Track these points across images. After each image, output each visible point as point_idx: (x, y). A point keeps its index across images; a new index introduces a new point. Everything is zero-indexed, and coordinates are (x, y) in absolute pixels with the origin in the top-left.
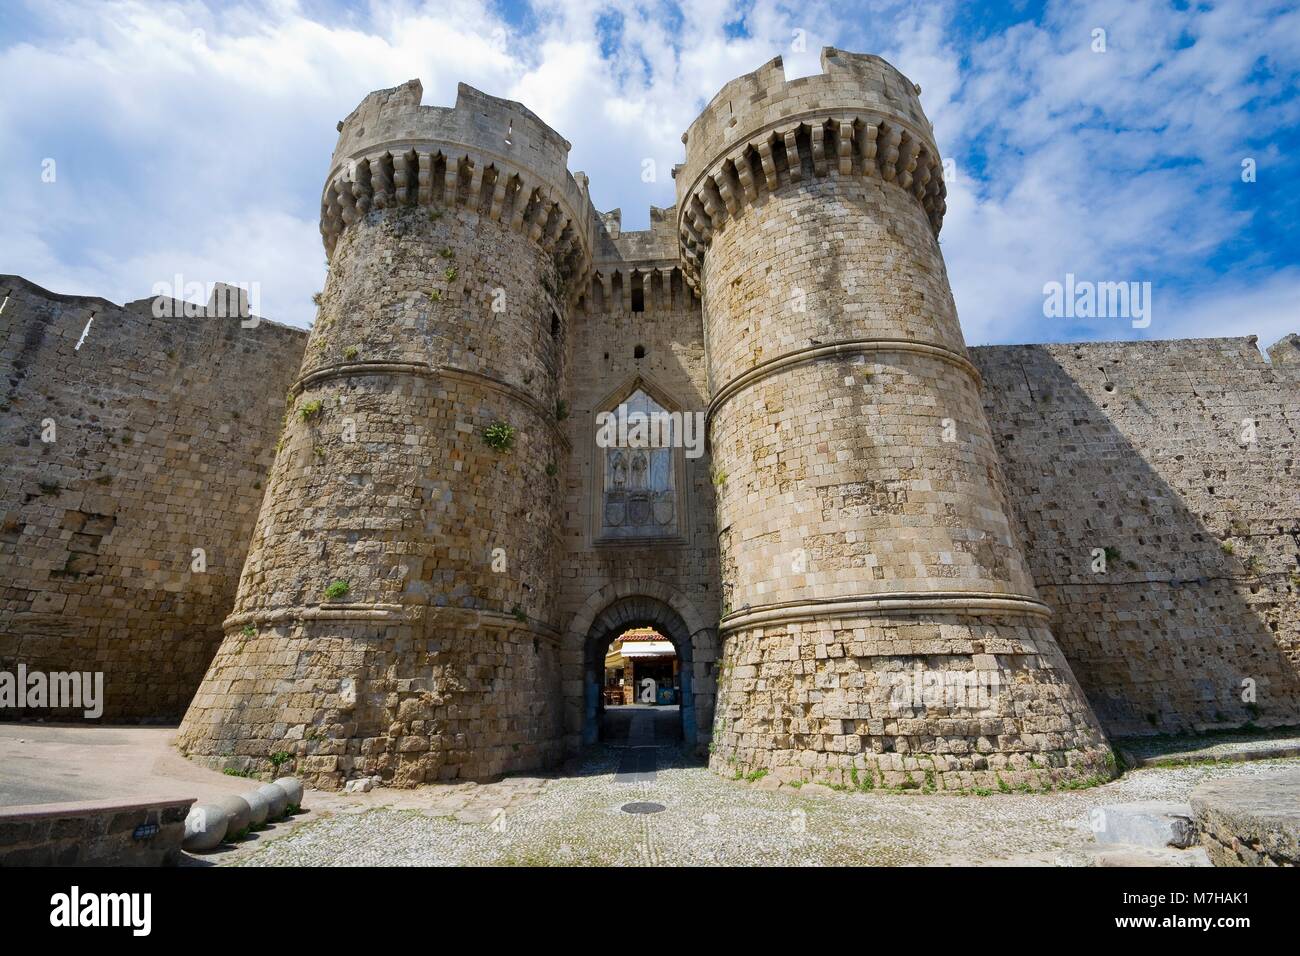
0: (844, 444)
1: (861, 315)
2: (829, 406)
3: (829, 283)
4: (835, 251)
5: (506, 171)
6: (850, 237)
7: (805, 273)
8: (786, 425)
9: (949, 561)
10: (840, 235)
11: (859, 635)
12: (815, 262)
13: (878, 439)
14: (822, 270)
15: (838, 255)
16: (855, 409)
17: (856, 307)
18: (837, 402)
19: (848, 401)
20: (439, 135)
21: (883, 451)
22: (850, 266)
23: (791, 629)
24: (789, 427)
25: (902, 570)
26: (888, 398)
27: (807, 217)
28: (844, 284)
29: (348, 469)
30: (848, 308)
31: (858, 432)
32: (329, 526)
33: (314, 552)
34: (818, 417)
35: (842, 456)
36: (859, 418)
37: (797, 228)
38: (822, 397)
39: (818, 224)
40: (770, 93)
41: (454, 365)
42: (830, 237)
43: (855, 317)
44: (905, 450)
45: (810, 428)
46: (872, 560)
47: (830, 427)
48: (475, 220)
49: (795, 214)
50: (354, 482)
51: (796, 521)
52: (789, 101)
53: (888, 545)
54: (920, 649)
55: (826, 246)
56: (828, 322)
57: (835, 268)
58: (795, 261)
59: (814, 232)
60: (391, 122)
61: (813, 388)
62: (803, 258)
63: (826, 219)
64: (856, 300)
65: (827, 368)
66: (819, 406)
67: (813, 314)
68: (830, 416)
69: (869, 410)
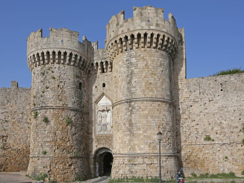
0: (128, 123)
1: (135, 91)
2: (126, 114)
3: (129, 82)
4: (132, 73)
5: (63, 52)
6: (135, 69)
7: (125, 79)
8: (119, 118)
9: (143, 147)
10: (133, 68)
11: (126, 160)
12: (127, 76)
13: (134, 122)
14: (129, 78)
15: (132, 74)
16: (131, 115)
17: (134, 89)
18: (128, 113)
19: (130, 113)
20: (47, 46)
21: (134, 125)
22: (134, 77)
23: (118, 158)
25: (134, 149)
26: (137, 112)
27: (127, 62)
28: (132, 83)
29: (42, 130)
30: (133, 89)
31: (130, 120)
32: (42, 140)
33: (40, 145)
34: (124, 117)
35: (127, 125)
36: (131, 117)
37: (125, 65)
38: (125, 112)
39: (129, 65)
40: (120, 24)
41: (58, 105)
42: (131, 69)
43: (133, 92)
44: (139, 124)
45: (123, 119)
46: (129, 147)
47: (126, 119)
48: (57, 66)
49: (125, 61)
50: (44, 132)
51: (120, 138)
52: (123, 27)
53: (132, 144)
54: (134, 163)
55: (130, 71)
56: (128, 93)
57: (131, 78)
58: (124, 75)
59: (128, 67)
60: (37, 43)
61: (124, 110)
62: (126, 75)
63: (131, 63)
64: (134, 87)
65: (127, 105)
66: (125, 114)
67: (126, 91)
68: (126, 116)
69: (133, 115)
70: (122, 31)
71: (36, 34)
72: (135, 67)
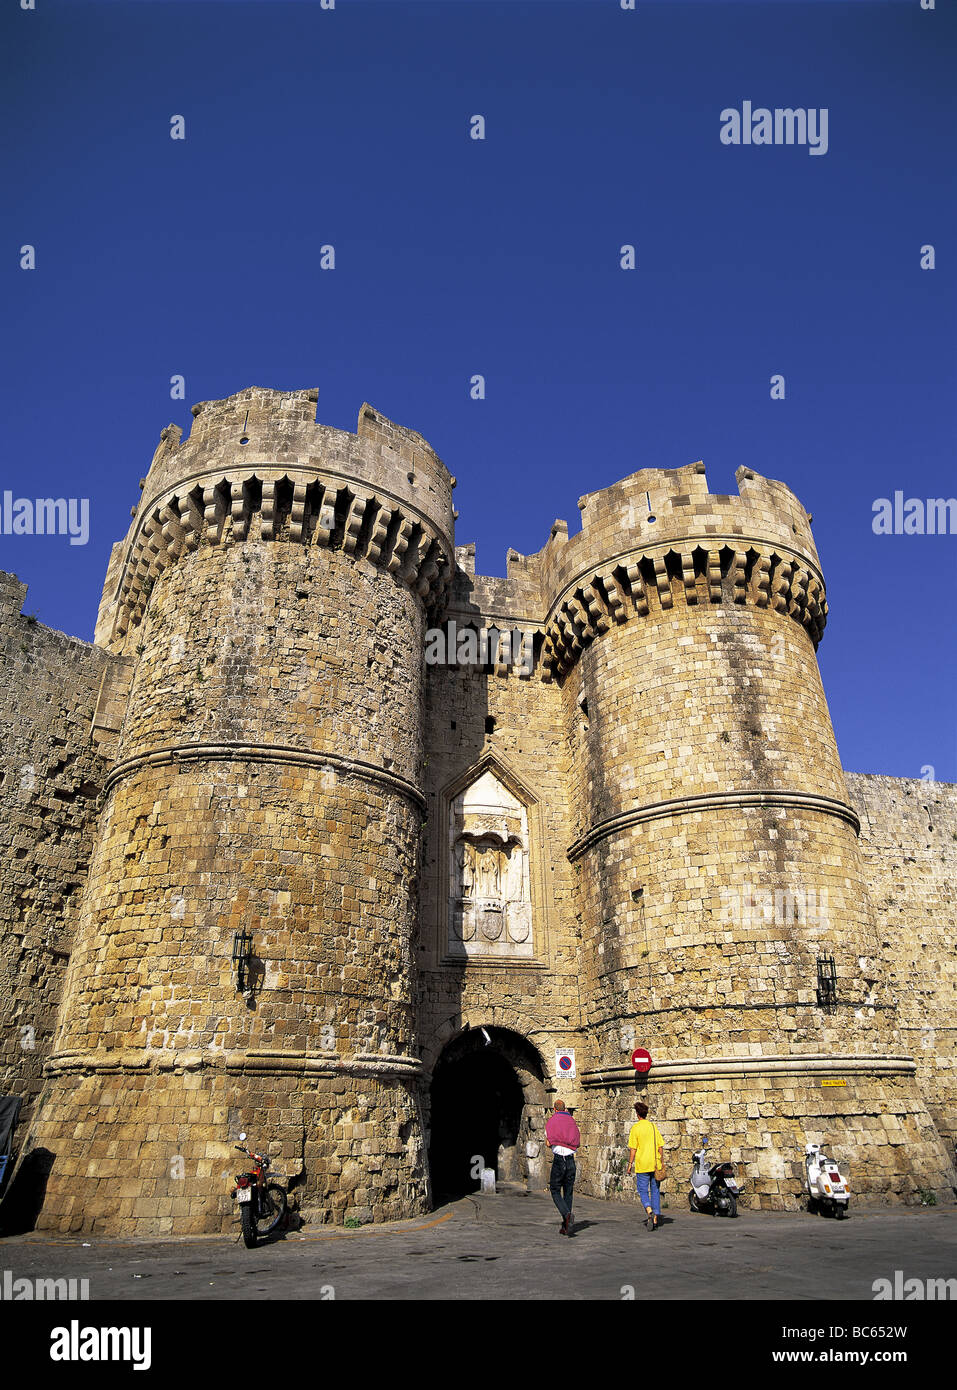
1: (782, 764)
2: (754, 858)
4: (755, 688)
5: (408, 519)
6: (767, 677)
7: (727, 708)
8: (711, 871)
10: (758, 673)
11: (789, 1095)
12: (737, 698)
14: (744, 708)
15: (757, 694)
17: (776, 754)
18: (762, 855)
19: (772, 855)
20: (346, 468)
22: (768, 708)
24: (715, 873)
26: (807, 855)
27: (728, 645)
28: (764, 728)
30: (769, 754)
34: (745, 869)
36: (782, 874)
37: (718, 654)
38: (748, 846)
39: (736, 655)
40: (693, 500)
41: (362, 756)
42: (749, 673)
43: (775, 765)
45: (737, 878)
47: (756, 879)
49: (714, 638)
52: (713, 516)
54: (842, 1110)
55: (746, 681)
56: (751, 767)
57: (755, 708)
58: (717, 691)
59: (734, 664)
60: (289, 438)
61: (739, 836)
62: (725, 690)
63: (745, 653)
64: (775, 747)
65: (752, 816)
66: (745, 856)
67: (736, 755)
68: (757, 868)
69: (791, 866)
70: (710, 528)
71: (289, 403)
72: (762, 668)
